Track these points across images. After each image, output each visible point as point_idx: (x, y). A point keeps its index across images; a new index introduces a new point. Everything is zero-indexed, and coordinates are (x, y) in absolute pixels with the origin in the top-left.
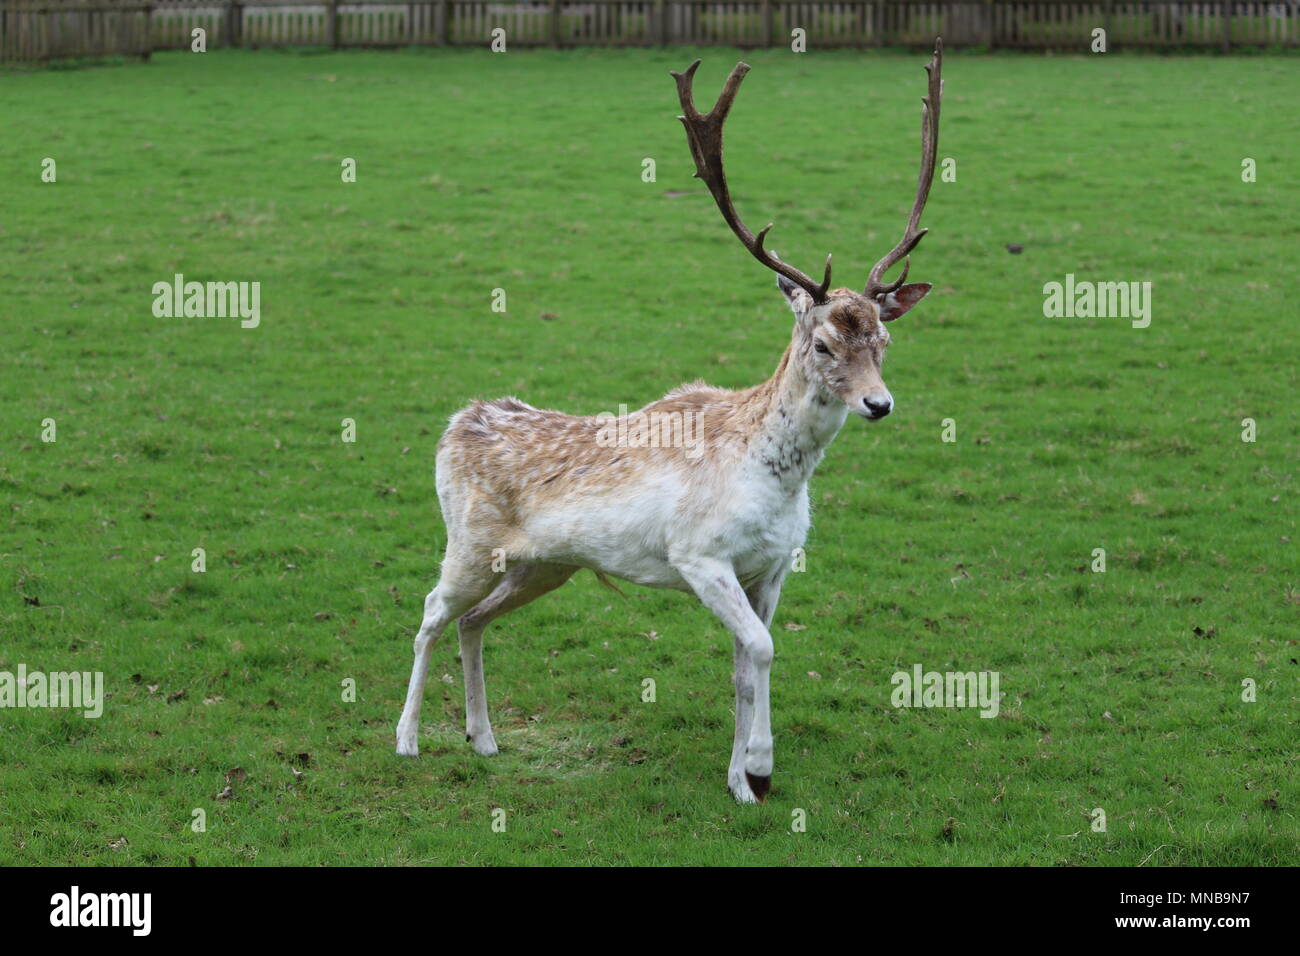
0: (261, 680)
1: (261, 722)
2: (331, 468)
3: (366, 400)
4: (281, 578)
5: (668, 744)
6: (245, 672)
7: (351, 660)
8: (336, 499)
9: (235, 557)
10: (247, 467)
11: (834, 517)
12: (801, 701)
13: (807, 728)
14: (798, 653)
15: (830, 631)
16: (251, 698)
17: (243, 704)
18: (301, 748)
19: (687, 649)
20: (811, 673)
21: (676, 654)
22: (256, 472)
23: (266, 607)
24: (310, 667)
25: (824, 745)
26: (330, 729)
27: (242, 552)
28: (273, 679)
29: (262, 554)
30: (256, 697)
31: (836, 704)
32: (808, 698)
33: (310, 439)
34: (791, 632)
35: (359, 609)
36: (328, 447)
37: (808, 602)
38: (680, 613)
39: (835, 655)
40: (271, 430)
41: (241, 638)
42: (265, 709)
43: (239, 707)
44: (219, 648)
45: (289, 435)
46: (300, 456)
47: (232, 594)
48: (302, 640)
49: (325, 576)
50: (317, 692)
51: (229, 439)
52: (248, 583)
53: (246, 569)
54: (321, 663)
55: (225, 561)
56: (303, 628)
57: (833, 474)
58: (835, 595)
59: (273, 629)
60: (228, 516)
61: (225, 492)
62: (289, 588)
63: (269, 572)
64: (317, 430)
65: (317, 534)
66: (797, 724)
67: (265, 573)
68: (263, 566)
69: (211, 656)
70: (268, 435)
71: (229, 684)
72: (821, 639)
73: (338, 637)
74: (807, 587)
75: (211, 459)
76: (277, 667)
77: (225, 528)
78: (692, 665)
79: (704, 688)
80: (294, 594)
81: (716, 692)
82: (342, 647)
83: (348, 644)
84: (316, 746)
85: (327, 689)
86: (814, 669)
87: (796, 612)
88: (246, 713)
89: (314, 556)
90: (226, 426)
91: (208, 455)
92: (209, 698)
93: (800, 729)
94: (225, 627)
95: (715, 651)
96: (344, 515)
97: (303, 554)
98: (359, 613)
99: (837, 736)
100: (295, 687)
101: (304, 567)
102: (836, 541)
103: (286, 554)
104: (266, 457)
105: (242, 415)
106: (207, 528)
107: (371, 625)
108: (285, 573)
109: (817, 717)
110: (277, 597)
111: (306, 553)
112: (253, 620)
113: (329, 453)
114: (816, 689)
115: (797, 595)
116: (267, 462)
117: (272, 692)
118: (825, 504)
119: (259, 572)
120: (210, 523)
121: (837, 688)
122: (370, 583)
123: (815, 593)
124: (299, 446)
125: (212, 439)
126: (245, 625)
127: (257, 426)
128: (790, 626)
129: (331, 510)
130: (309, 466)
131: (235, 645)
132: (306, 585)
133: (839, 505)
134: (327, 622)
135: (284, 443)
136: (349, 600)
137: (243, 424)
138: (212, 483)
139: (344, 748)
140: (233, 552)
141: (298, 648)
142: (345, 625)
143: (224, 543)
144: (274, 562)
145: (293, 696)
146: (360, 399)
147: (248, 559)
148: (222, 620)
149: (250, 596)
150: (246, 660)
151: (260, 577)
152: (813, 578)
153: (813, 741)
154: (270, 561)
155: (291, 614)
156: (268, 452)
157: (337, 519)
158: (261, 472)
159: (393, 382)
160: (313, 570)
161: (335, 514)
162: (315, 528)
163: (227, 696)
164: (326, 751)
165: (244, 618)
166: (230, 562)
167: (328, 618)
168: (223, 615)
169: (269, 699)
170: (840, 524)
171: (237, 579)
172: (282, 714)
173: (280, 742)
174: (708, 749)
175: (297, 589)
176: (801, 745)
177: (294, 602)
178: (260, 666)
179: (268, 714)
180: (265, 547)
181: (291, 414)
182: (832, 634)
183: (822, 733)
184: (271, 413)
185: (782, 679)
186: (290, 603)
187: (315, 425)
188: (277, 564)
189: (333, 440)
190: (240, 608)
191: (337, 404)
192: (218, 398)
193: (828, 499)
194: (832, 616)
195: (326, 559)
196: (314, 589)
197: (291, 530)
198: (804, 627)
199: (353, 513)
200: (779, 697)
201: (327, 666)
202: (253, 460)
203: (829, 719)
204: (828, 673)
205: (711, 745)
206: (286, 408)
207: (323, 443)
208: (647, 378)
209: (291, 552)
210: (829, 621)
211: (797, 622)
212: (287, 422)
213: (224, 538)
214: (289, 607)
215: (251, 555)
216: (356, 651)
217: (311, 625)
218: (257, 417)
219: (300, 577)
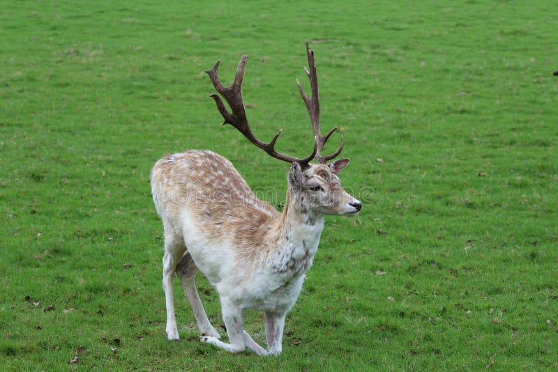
0: (94, 299)
1: (94, 322)
2: (132, 187)
3: (151, 150)
4: (105, 245)
5: (313, 335)
6: (86, 296)
7: (142, 289)
8: (135, 203)
9: (80, 234)
10: (87, 186)
11: (402, 214)
12: (384, 313)
13: (387, 327)
14: (382, 286)
15: (400, 275)
16: (89, 309)
17: (85, 312)
18: (116, 336)
19: (323, 284)
20: (389, 298)
21: (317, 287)
22: (92, 188)
23: (97, 260)
24: (121, 292)
25: (396, 337)
26: (131, 326)
27: (84, 231)
28: (100, 299)
29: (95, 233)
30: (92, 308)
31: (402, 314)
32: (389, 311)
33: (121, 172)
34: (378, 276)
35: (147, 262)
36: (131, 175)
37: (387, 259)
38: (319, 265)
39: (402, 288)
40: (101, 166)
41: (84, 277)
42: (97, 315)
43: (82, 314)
44: (72, 282)
45: (110, 169)
46: (116, 180)
47: (79, 254)
48: (116, 279)
49: (129, 244)
50: (125, 306)
51: (78, 170)
52: (88, 247)
53: (86, 240)
54: (127, 291)
55: (75, 236)
56: (117, 272)
57: (401, 191)
58: (402, 256)
59: (101, 272)
60: (77, 212)
61: (76, 199)
62: (110, 251)
63: (99, 242)
64: (125, 166)
65: (125, 221)
66: (382, 325)
67: (97, 242)
68: (96, 238)
69: (67, 287)
70: (98, 169)
71: (77, 302)
72: (395, 279)
73: (136, 277)
74: (387, 252)
75: (67, 181)
76: (103, 293)
77: (76, 218)
78: (325, 293)
79: (332, 305)
80: (112, 254)
81: (338, 307)
82: (138, 282)
83: (141, 280)
84: (124, 335)
85: (130, 305)
86: (391, 295)
87: (381, 265)
88: (87, 317)
89: (123, 234)
90: (76, 164)
91: (66, 179)
92: (66, 309)
93: (383, 327)
94: (76, 271)
95: (338, 285)
96: (139, 211)
97: (117, 232)
98: (147, 264)
99: (403, 332)
100: (112, 304)
101: (118, 240)
102: (403, 228)
103: (108, 232)
104: (97, 180)
105: (85, 158)
106: (66, 218)
107: (154, 270)
108: (107, 242)
109: (392, 321)
110: (103, 255)
111: (119, 232)
112: (90, 268)
113: (131, 178)
114: (392, 306)
115: (382, 256)
116: (98, 183)
117: (100, 306)
118: (397, 207)
119: (93, 242)
120: (67, 216)
121: (403, 305)
122: (154, 248)
123: (391, 254)
124: (115, 175)
125: (69, 170)
126: (86, 270)
127: (93, 164)
128: (378, 272)
129: (132, 209)
130: (120, 185)
131: (81, 282)
132: (119, 249)
133: (404, 208)
134: (131, 269)
135: (107, 173)
136: (142, 258)
137: (86, 163)
138: (69, 194)
139: (139, 336)
140: (80, 231)
141: (114, 283)
142: (139, 270)
143: (75, 226)
144: (102, 237)
145: (112, 308)
146: (148, 150)
147: (88, 235)
148: (74, 267)
149: (89, 254)
150: (86, 289)
151: (94, 245)
152: (390, 247)
153: (390, 334)
154: (99, 236)
155: (111, 264)
156: (99, 178)
157: (136, 214)
158: (95, 188)
159: (165, 141)
160: (123, 241)
161: (134, 211)
162: (124, 219)
163: (76, 308)
164: (129, 338)
165: (85, 267)
166: (78, 237)
167: (130, 266)
168: (74, 264)
169: (98, 310)
170: (405, 218)
171: (82, 246)
172: (105, 318)
173: (104, 333)
174: (334, 338)
175: (114, 252)
176: (384, 336)
177: (112, 258)
178: (94, 293)
179: (98, 318)
180: (97, 229)
181: (111, 158)
182: (401, 277)
183: (395, 330)
184: (100, 157)
185: (374, 301)
186: (110, 259)
187: (124, 164)
188: (103, 238)
189: (133, 171)
190: (83, 261)
191: (136, 152)
192: (71, 148)
193: (399, 205)
194: (401, 267)
195: (130, 235)
196: (122, 252)
197: (111, 219)
198: (385, 273)
199: (144, 211)
200: (372, 310)
201: (130, 293)
202: (90, 182)
203: (399, 322)
204: (398, 298)
205: (335, 336)
206: (108, 154)
207: (128, 173)
208: (302, 139)
209: (111, 231)
210: (399, 270)
211: (382, 270)
212: (109, 162)
213: (75, 223)
214: (110, 261)
215: (89, 233)
216: (145, 284)
217: (122, 271)
218: (93, 159)
219: (116, 244)
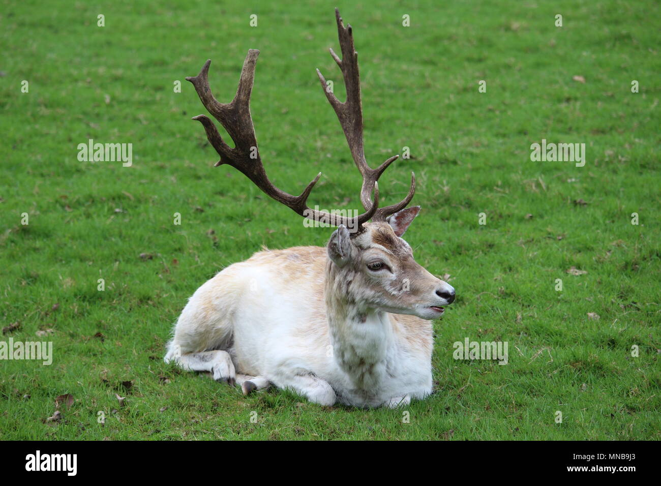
0: (89, 314)
1: (89, 352)
2: (156, 122)
3: (189, 60)
4: (108, 222)
5: (459, 376)
6: (75, 307)
7: (172, 296)
8: (161, 150)
9: (67, 202)
10: (79, 120)
11: (615, 172)
12: (581, 339)
13: (586, 364)
14: (579, 295)
15: (609, 276)
16: (80, 330)
17: (72, 336)
18: (125, 377)
19: (477, 290)
20: (591, 315)
21: (467, 295)
22: (88, 125)
23: (95, 247)
24: (135, 302)
25: (601, 380)
26: (152, 358)
27: (73, 197)
28: (100, 314)
29: (92, 200)
30: (85, 329)
31: (613, 343)
32: (588, 337)
33: (138, 96)
34: (573, 276)
35: (180, 250)
36: (153, 102)
37: (589, 249)
38: (472, 258)
39: (613, 298)
40: (103, 86)
41: (72, 275)
42: (93, 341)
43: (69, 338)
44: (51, 284)
45: (119, 91)
46: (128, 110)
47: (64, 236)
48: (128, 278)
49: (149, 219)
50: (141, 325)
51: (63, 94)
52: (79, 225)
53: (77, 212)
54: (145, 299)
55: (58, 206)
56: (129, 267)
57: (614, 132)
58: (614, 243)
59: (101, 268)
60: (61, 164)
61: (59, 143)
62: (116, 230)
63: (99, 216)
64: (144, 86)
65: (143, 181)
66: (577, 361)
67: (95, 216)
68: (92, 210)
69: (43, 292)
70: (99, 91)
71: (60, 318)
72: (600, 283)
73: (160, 276)
74: (587, 236)
75: (43, 111)
76: (105, 303)
77: (59, 175)
78: (482, 305)
79: (492, 326)
80: (120, 236)
81: (503, 330)
82: (164, 284)
83: (169, 282)
84: (138, 375)
85: (149, 323)
86: (594, 310)
87: (578, 258)
88: (76, 344)
89: (139, 201)
90: (61, 82)
91: (43, 108)
92: (41, 329)
93: (579, 365)
94: (57, 265)
95: (503, 292)
96: (167, 164)
97: (129, 199)
98: (180, 254)
99: (614, 373)
100: (120, 321)
101: (130, 211)
102: (616, 195)
103: (114, 199)
104: (97, 110)
105: (75, 72)
106: (42, 175)
108: (112, 217)
109: (595, 354)
110: (105, 238)
111: (132, 198)
112: (82, 260)
113: (154, 107)
114: (595, 329)
115: (579, 243)
116: (98, 115)
117: (99, 325)
118: (607, 159)
119: (88, 216)
120: (45, 170)
121: (615, 328)
122: (191, 226)
123: (595, 241)
124: (127, 101)
125: (47, 93)
126: (76, 264)
127: (90, 83)
128: (572, 271)
129: (155, 160)
130: (136, 120)
131: (67, 283)
132: (132, 228)
133: (620, 161)
134: (151, 263)
135: (113, 98)
136: (171, 242)
137: (76, 81)
138: (47, 134)
139: (164, 376)
140: (65, 197)
141: (124, 285)
142: (167, 265)
143: (58, 189)
144: (103, 207)
145: (119, 329)
146: (183, 58)
147: (79, 203)
148: (54, 258)
149: (80, 237)
150: (76, 295)
151: (90, 220)
152: (594, 228)
153: (591, 376)
154: (99, 206)
155: (118, 254)
156: (98, 106)
157: (162, 168)
158: (92, 125)
159: (213, 44)
160: (139, 214)
161: (159, 163)
162: (141, 176)
163: (58, 328)
164: (148, 379)
165: (75, 257)
166: (63, 206)
167: (151, 258)
168: (55, 254)
169: (96, 331)
170: (620, 178)
171: (69, 222)
172: (107, 345)
173: (106, 370)
174: (495, 382)
175: (124, 232)
176: (580, 380)
177: (120, 243)
178: (88, 301)
179: (95, 345)
180: (95, 193)
181: (120, 72)
182: (611, 278)
183: (599, 369)
184: (102, 70)
185: (563, 319)
186: (116, 244)
187: (142, 83)
188: (106, 209)
189: (158, 96)
190: (71, 248)
191: (162, 63)
192: (52, 56)
193: (609, 156)
194: (611, 262)
195: (151, 205)
196: (139, 232)
197: (119, 178)
198: (585, 272)
199: (176, 163)
200: (561, 335)
201: (149, 302)
202: (85, 114)
203: (607, 357)
204: (606, 314)
205: (498, 378)
206: (116, 66)
207: (149, 99)
208: (446, 43)
209: (118, 198)
210: (608, 267)
211: (579, 267)
212: (116, 79)
213: (58, 184)
214: (116, 248)
215: (82, 200)
216: (176, 289)
217: (136, 264)
218: (89, 74)
219: (127, 220)
